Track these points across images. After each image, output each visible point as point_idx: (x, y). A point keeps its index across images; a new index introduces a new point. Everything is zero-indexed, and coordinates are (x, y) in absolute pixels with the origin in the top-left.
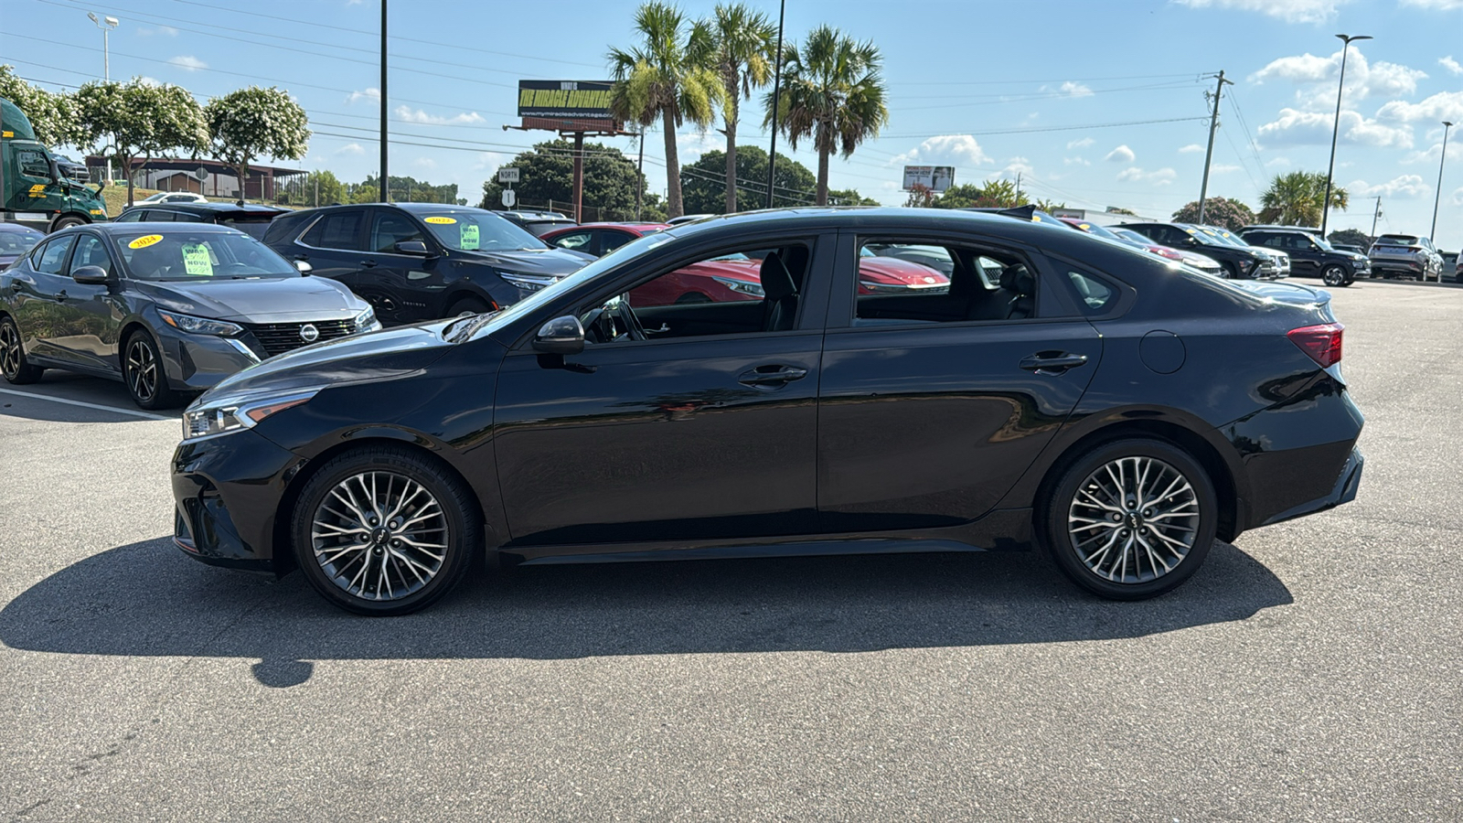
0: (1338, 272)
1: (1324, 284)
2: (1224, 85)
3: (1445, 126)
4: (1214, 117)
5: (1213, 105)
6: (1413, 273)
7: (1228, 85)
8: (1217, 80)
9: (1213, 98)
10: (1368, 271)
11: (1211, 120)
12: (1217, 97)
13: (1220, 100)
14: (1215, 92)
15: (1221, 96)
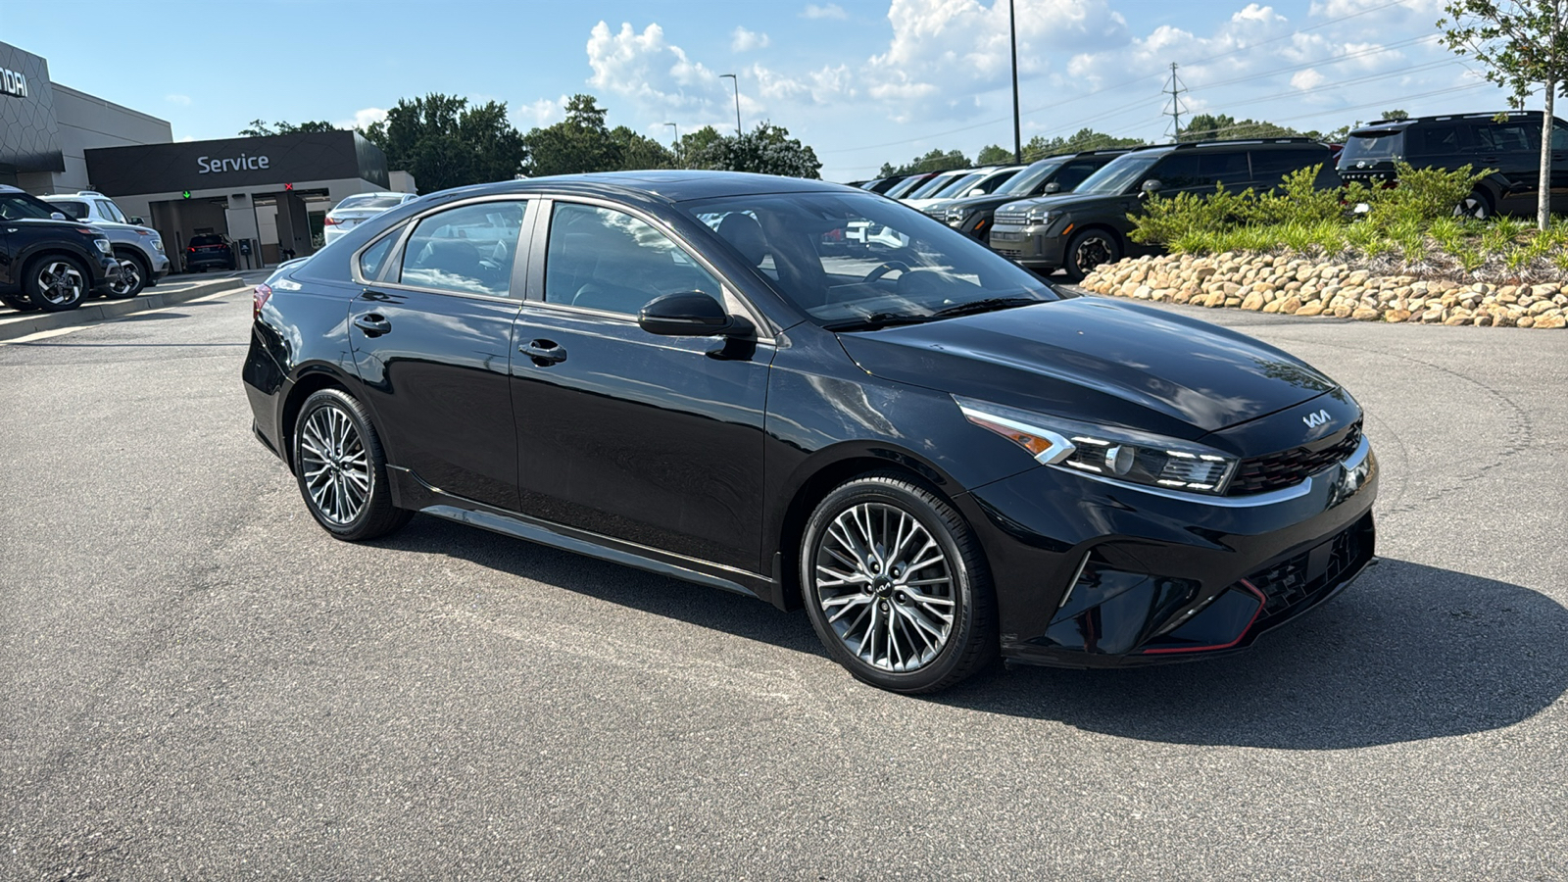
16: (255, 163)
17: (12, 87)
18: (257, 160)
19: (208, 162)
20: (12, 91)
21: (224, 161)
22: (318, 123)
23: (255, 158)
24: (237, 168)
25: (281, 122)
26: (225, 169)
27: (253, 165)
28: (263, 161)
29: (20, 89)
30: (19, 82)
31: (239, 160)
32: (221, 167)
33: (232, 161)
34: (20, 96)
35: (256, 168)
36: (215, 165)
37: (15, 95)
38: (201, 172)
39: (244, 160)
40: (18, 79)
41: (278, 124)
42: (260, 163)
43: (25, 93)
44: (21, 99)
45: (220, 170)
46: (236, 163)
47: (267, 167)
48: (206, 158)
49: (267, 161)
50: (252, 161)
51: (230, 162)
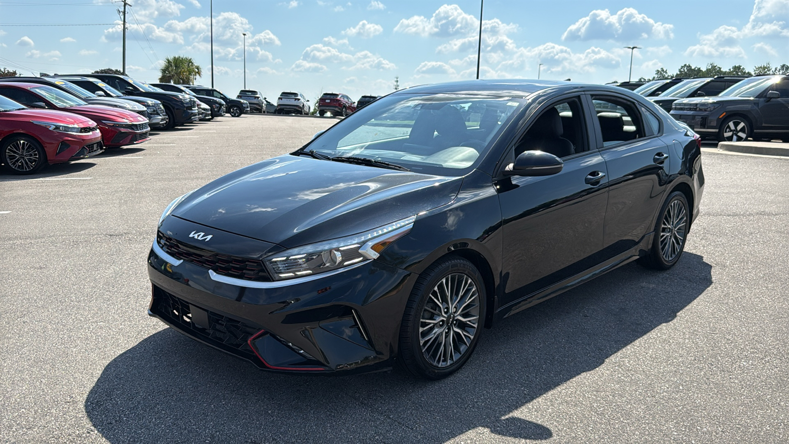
0: (236, 109)
1: (230, 116)
2: (127, 7)
3: (243, 36)
4: (124, 24)
5: (122, 17)
6: (257, 109)
7: (129, 7)
8: (123, 3)
9: (121, 13)
10: (249, 109)
11: (122, 26)
12: (124, 13)
13: (126, 15)
14: (123, 10)
15: (126, 12)
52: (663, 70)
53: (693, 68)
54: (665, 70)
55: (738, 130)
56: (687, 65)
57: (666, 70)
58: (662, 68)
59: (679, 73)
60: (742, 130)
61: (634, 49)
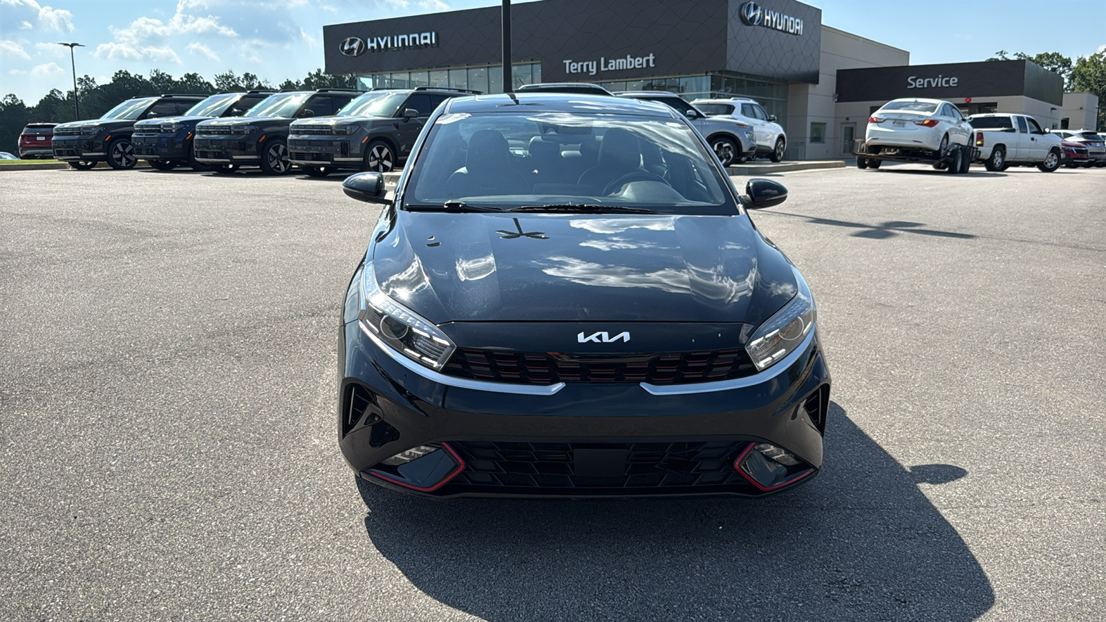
16: (947, 82)
17: (792, 28)
18: (949, 80)
19: (915, 80)
20: (792, 31)
21: (926, 80)
22: (1050, 53)
23: (948, 79)
24: (934, 85)
25: (1019, 53)
26: (925, 86)
27: (946, 84)
28: (954, 81)
29: (797, 30)
30: (798, 25)
31: (937, 79)
32: (923, 84)
33: (932, 80)
34: (797, 34)
35: (947, 85)
36: (919, 83)
37: (793, 34)
38: (909, 87)
39: (940, 79)
40: (798, 23)
41: (1017, 54)
42: (951, 82)
43: (801, 33)
44: (798, 36)
45: (922, 86)
46: (934, 81)
47: (955, 85)
48: (914, 77)
49: (956, 81)
50: (946, 81)
51: (930, 81)
52: (88, 79)
53: (132, 76)
54: (91, 79)
55: (383, 157)
56: (124, 71)
57: (93, 79)
58: (85, 76)
59: (112, 82)
60: (387, 158)
61: (75, 47)
